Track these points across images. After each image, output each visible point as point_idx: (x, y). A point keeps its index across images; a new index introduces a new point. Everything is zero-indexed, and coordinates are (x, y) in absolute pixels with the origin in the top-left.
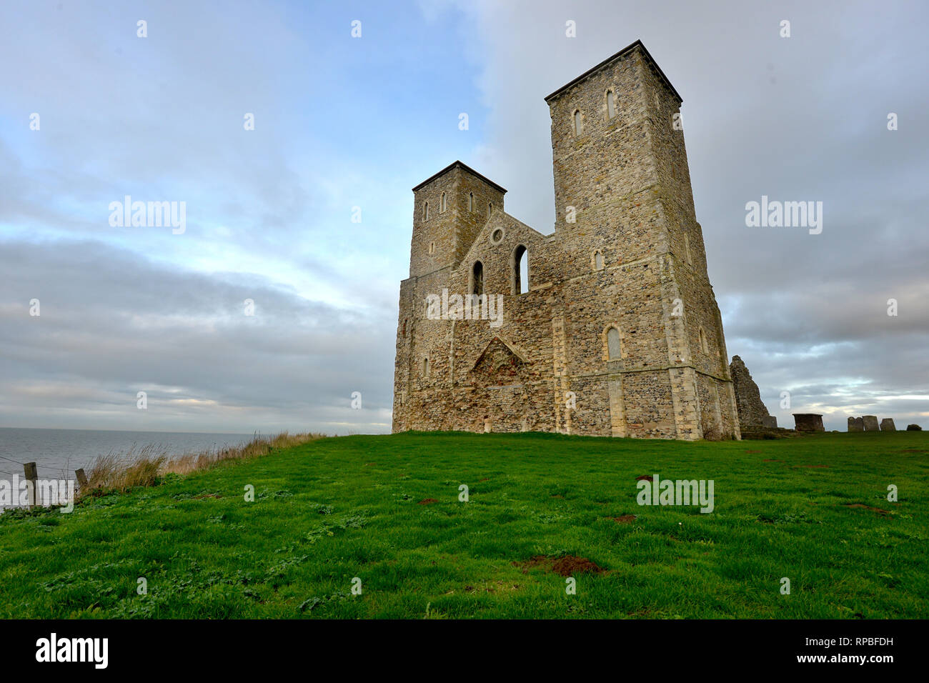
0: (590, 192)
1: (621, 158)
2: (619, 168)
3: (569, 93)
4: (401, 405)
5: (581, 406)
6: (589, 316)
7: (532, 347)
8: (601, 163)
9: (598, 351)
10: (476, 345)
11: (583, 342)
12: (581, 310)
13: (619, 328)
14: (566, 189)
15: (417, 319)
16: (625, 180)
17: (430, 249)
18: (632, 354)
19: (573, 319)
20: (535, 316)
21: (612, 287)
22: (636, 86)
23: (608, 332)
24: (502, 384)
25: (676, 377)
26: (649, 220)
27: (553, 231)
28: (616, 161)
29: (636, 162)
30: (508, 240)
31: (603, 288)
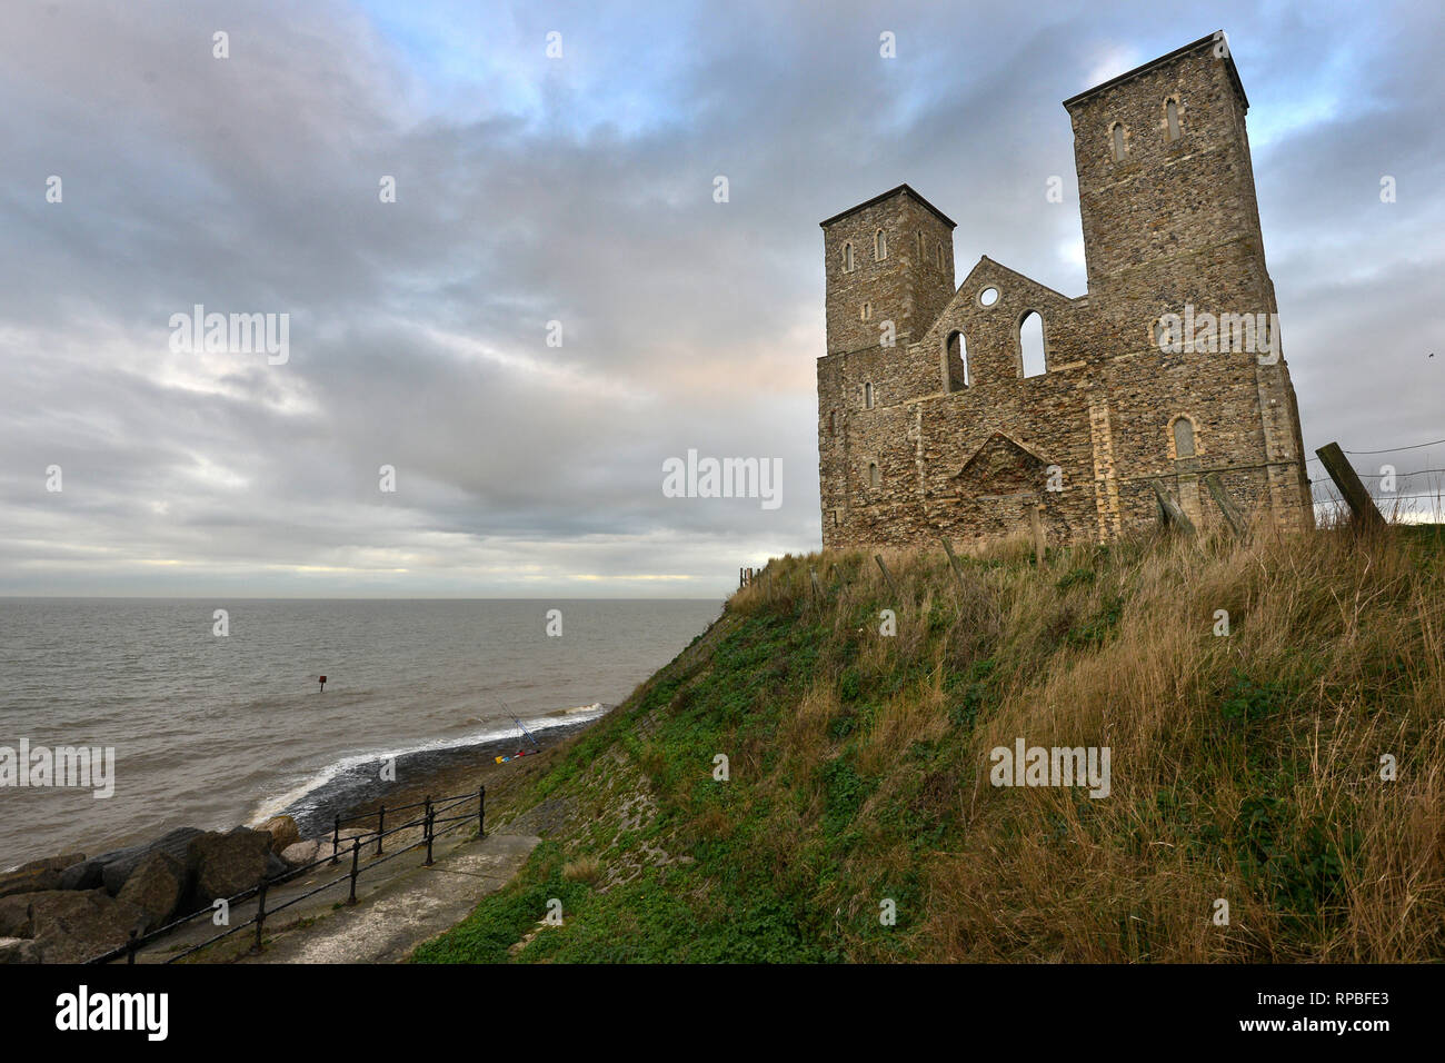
0: (1144, 242)
1: (1192, 197)
2: (1189, 210)
3: (1104, 97)
4: (836, 526)
5: (1136, 514)
6: (1145, 404)
7: (1056, 445)
8: (1159, 203)
9: (1162, 447)
10: (959, 444)
11: (1137, 437)
12: (1133, 396)
13: (1192, 419)
14: (1102, 235)
15: (851, 410)
16: (1199, 227)
17: (863, 313)
18: (1211, 449)
19: (1120, 409)
20: (1058, 405)
21: (1180, 368)
22: (1214, 98)
23: (1175, 424)
24: (1002, 493)
25: (1276, 475)
26: (1237, 282)
27: (1085, 292)
28: (1184, 201)
29: (1215, 204)
30: (1007, 303)
31: (1167, 368)
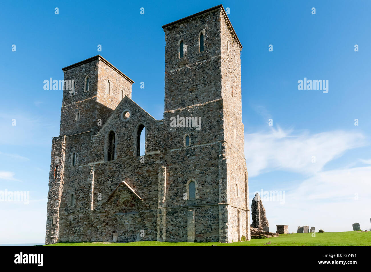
0: (186, 97)
1: (205, 79)
2: (203, 85)
3: (178, 27)
6: (180, 174)
7: (145, 190)
8: (193, 80)
10: (109, 186)
11: (175, 189)
12: (176, 169)
13: (196, 182)
14: (171, 92)
15: (66, 166)
16: (206, 94)
17: (76, 117)
18: (201, 196)
20: (148, 171)
21: (194, 157)
23: (190, 183)
24: (126, 212)
25: (222, 209)
26: (217, 121)
28: (202, 81)
29: (213, 83)
30: (133, 119)
31: (189, 157)
